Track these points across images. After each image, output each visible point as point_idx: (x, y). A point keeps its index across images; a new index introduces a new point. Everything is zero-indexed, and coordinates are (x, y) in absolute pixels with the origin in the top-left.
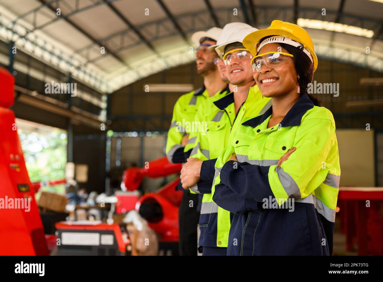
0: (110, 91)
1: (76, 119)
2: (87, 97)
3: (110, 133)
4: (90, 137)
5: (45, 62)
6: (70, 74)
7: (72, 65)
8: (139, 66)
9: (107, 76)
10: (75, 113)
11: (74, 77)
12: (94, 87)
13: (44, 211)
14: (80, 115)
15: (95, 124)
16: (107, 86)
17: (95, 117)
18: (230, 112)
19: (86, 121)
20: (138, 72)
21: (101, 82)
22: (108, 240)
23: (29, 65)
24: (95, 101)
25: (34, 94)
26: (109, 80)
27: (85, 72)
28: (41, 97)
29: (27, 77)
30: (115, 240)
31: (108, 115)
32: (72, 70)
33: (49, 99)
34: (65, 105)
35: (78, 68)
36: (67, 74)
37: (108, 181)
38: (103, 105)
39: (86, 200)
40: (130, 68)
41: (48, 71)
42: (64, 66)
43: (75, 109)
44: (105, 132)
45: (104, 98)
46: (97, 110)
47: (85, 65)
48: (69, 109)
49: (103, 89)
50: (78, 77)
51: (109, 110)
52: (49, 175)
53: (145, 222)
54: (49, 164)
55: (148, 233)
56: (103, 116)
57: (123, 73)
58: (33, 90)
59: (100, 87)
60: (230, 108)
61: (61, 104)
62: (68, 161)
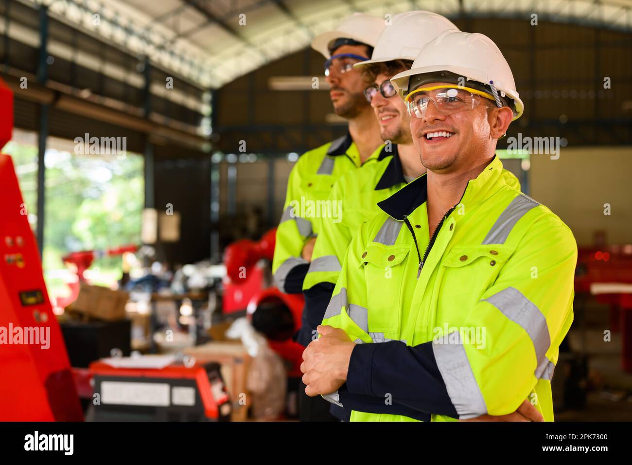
0: (217, 84)
1: (159, 135)
2: (177, 97)
3: (217, 157)
4: (182, 164)
5: (103, 40)
6: (147, 58)
7: (149, 42)
8: (265, 41)
9: (211, 60)
10: (156, 125)
11: (152, 64)
12: (189, 79)
13: (86, 319)
14: (166, 127)
15: (191, 143)
16: (212, 77)
17: (190, 129)
18: (418, 226)
19: (176, 137)
20: (263, 52)
21: (201, 70)
22: (185, 397)
23: (74, 46)
24: (191, 103)
25: (85, 94)
26: (214, 66)
27: (172, 53)
28: (97, 99)
29: (73, 66)
30: (198, 397)
31: (214, 125)
32: (150, 50)
33: (111, 103)
34: (140, 112)
35: (161, 48)
36: (140, 59)
37: (215, 238)
38: (206, 109)
39: (169, 284)
40: (249, 45)
41: (109, 54)
42: (135, 45)
43: (157, 118)
44: (209, 155)
45: (207, 97)
46: (195, 117)
47: (173, 42)
48: (146, 119)
49: (205, 80)
50: (160, 63)
51: (215, 117)
52: (121, 222)
53: (263, 341)
54: (122, 204)
55: (268, 359)
56: (205, 129)
57: (239, 54)
58: (82, 88)
59: (198, 78)
60: (419, 216)
61: (132, 109)
62: (146, 206)
